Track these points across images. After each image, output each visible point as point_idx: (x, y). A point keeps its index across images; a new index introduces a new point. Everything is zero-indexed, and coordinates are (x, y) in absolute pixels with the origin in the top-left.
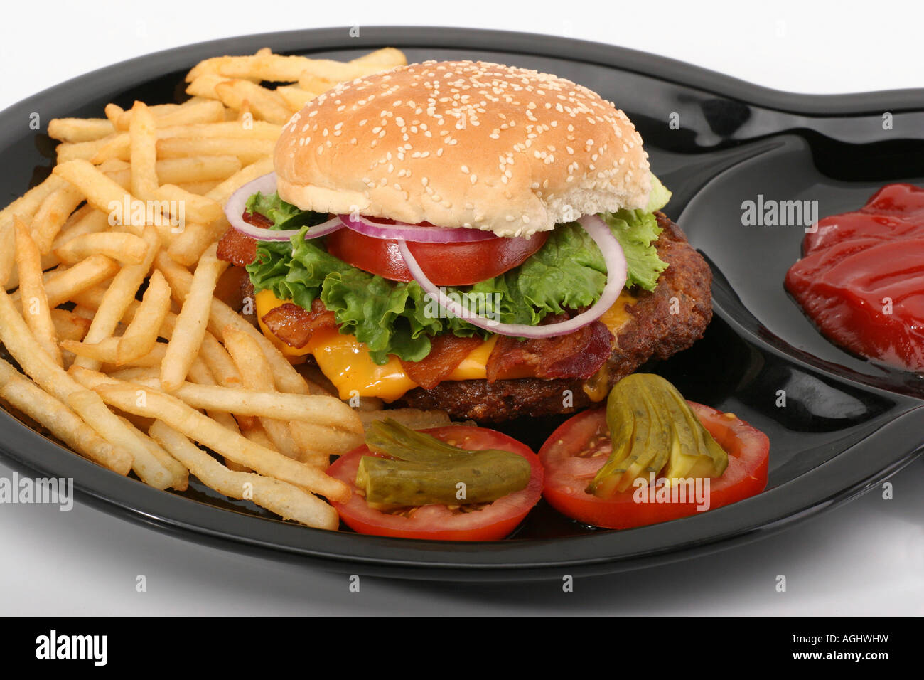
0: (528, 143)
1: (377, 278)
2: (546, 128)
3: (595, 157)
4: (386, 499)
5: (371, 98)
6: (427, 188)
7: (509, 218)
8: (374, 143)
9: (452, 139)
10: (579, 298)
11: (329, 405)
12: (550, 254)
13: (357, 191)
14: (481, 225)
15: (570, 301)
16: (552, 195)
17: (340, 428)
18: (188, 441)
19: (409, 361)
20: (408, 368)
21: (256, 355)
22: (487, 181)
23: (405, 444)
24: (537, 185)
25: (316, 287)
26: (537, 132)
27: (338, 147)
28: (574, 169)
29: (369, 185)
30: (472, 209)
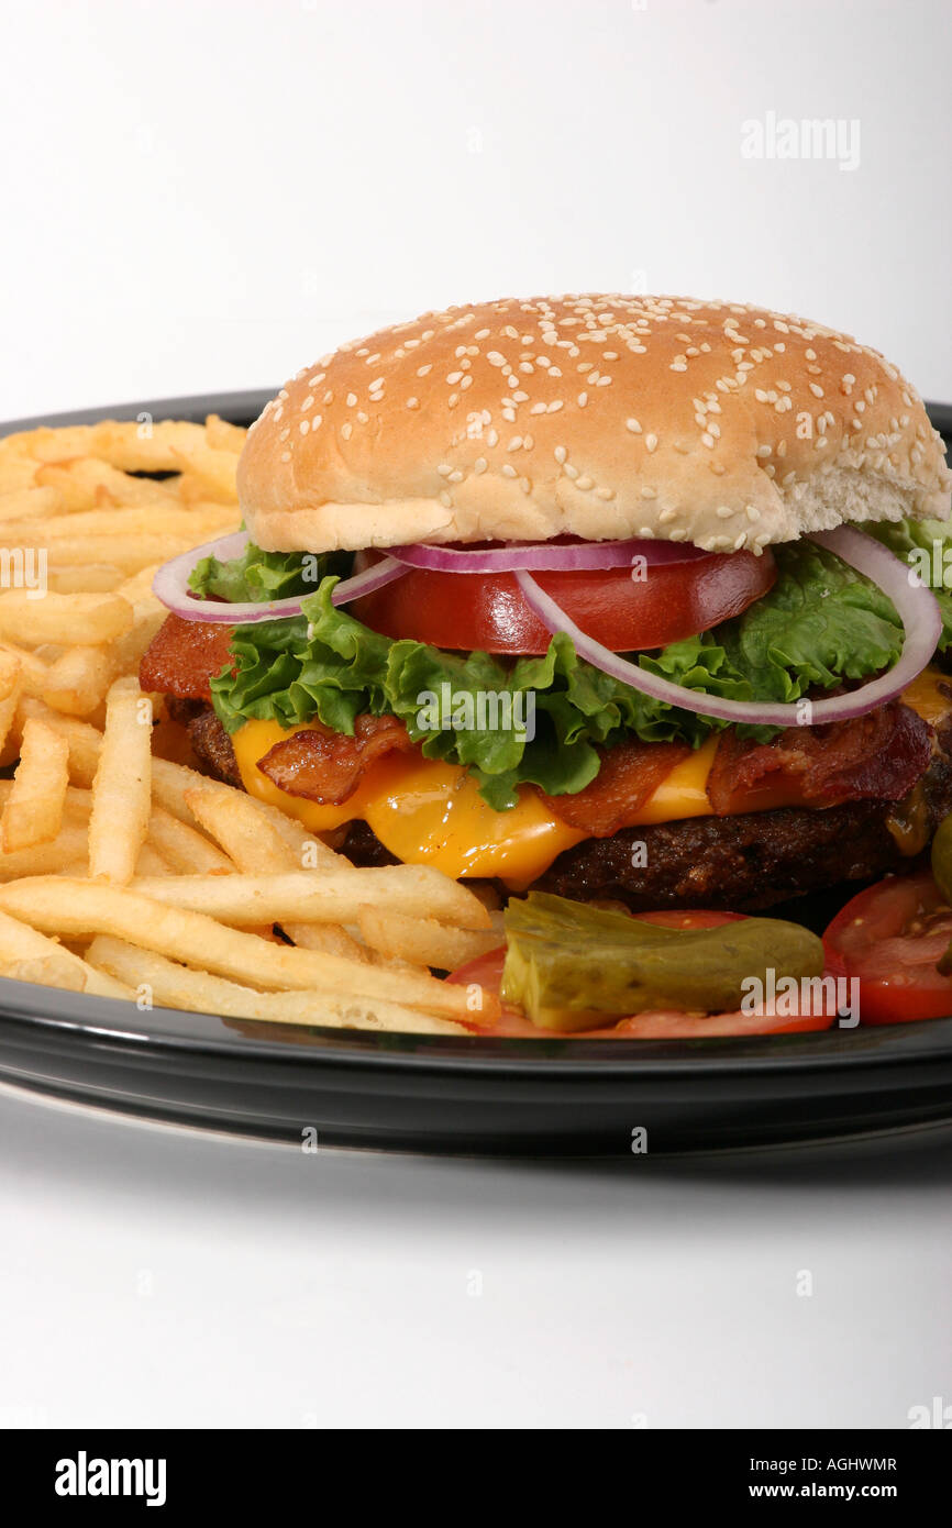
0: (742, 377)
1: (478, 655)
2: (769, 354)
3: (861, 406)
4: (574, 1002)
5: (426, 335)
6: (566, 465)
7: (722, 510)
8: (454, 398)
9: (601, 377)
10: (861, 658)
11: (423, 878)
12: (789, 599)
13: (426, 497)
14: (671, 530)
15: (846, 664)
16: (794, 473)
18: (166, 962)
19: (558, 796)
20: (560, 808)
21: (259, 823)
22: (677, 444)
24: (767, 450)
25: (359, 692)
26: (753, 361)
27: (381, 420)
28: (828, 425)
29: (450, 477)
30: (654, 499)
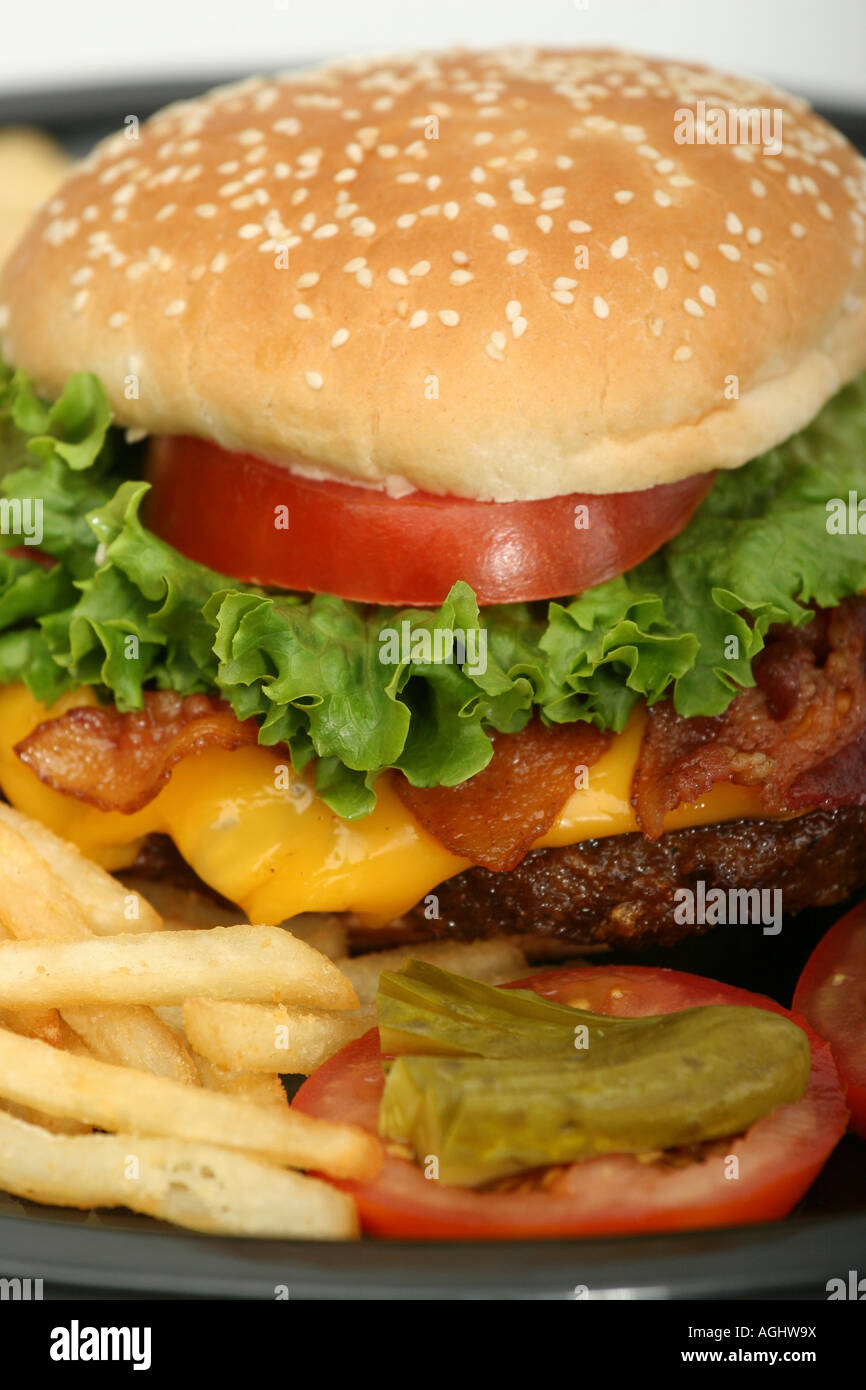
15: (816, 589)
17: (301, 1004)
20: (439, 826)
23: (481, 1017)
